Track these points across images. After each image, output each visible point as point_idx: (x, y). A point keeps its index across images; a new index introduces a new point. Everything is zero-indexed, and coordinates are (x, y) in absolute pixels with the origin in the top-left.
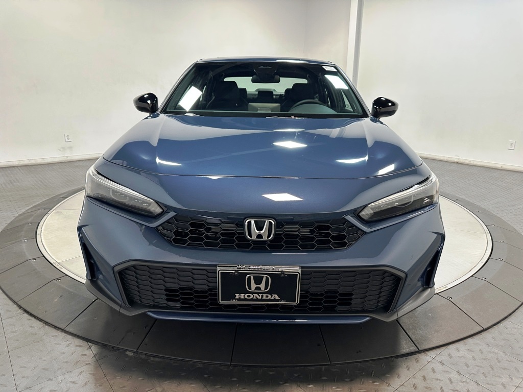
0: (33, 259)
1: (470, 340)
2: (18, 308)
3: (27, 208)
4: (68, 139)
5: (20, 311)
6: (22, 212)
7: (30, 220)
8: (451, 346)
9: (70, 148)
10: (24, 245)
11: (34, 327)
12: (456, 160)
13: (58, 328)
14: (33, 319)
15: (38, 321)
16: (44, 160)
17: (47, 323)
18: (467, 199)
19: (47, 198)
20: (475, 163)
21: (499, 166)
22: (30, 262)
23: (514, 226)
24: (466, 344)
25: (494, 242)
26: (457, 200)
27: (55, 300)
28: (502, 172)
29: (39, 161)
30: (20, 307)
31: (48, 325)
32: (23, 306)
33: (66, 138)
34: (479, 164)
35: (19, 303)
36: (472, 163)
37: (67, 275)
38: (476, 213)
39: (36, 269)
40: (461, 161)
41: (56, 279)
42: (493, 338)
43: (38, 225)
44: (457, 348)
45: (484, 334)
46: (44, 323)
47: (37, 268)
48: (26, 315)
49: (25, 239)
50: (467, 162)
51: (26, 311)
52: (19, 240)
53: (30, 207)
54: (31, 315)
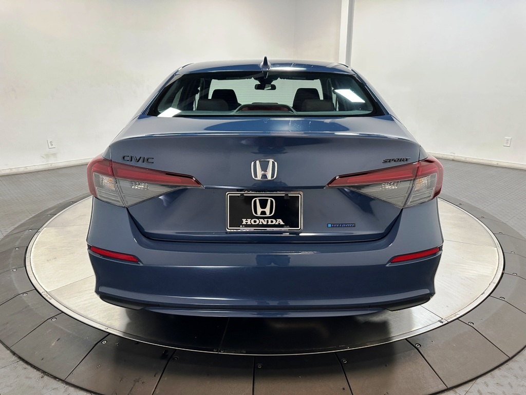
0: (23, 293)
1: (496, 371)
2: (11, 354)
3: (12, 228)
4: (52, 145)
5: (14, 358)
6: (7, 233)
7: (17, 244)
8: (479, 380)
9: (54, 155)
10: (13, 276)
11: (30, 378)
12: (452, 157)
13: (58, 378)
14: (29, 367)
15: (35, 370)
16: (27, 169)
17: (46, 372)
18: (469, 202)
19: (34, 215)
20: (470, 160)
21: (495, 163)
22: (21, 297)
23: (520, 232)
24: (494, 377)
25: (505, 254)
26: (460, 205)
27: (53, 344)
28: (498, 169)
29: (22, 170)
30: (14, 354)
31: (47, 375)
32: (16, 352)
33: (50, 144)
34: (474, 161)
35: (12, 348)
36: (468, 160)
37: (63, 312)
38: (481, 219)
39: (29, 306)
40: (457, 158)
41: (52, 318)
42: (520, 368)
43: (27, 250)
44: (485, 383)
45: (510, 364)
46: (42, 373)
47: (30, 304)
48: (21, 362)
49: (13, 267)
50: (463, 159)
51: (21, 358)
52: (7, 269)
53: (16, 226)
54: (27, 363)
